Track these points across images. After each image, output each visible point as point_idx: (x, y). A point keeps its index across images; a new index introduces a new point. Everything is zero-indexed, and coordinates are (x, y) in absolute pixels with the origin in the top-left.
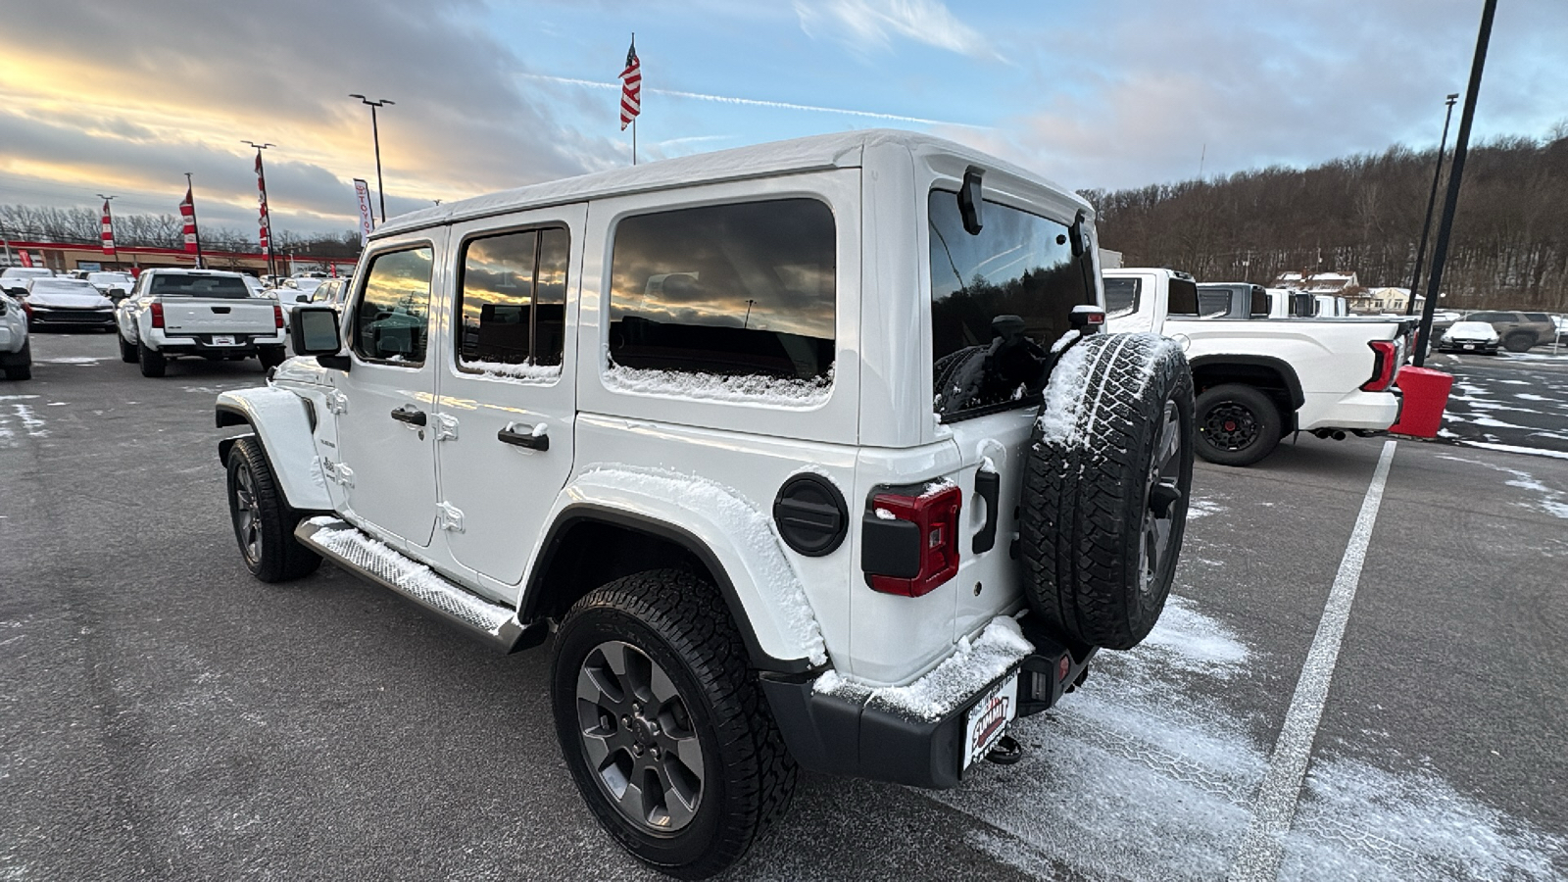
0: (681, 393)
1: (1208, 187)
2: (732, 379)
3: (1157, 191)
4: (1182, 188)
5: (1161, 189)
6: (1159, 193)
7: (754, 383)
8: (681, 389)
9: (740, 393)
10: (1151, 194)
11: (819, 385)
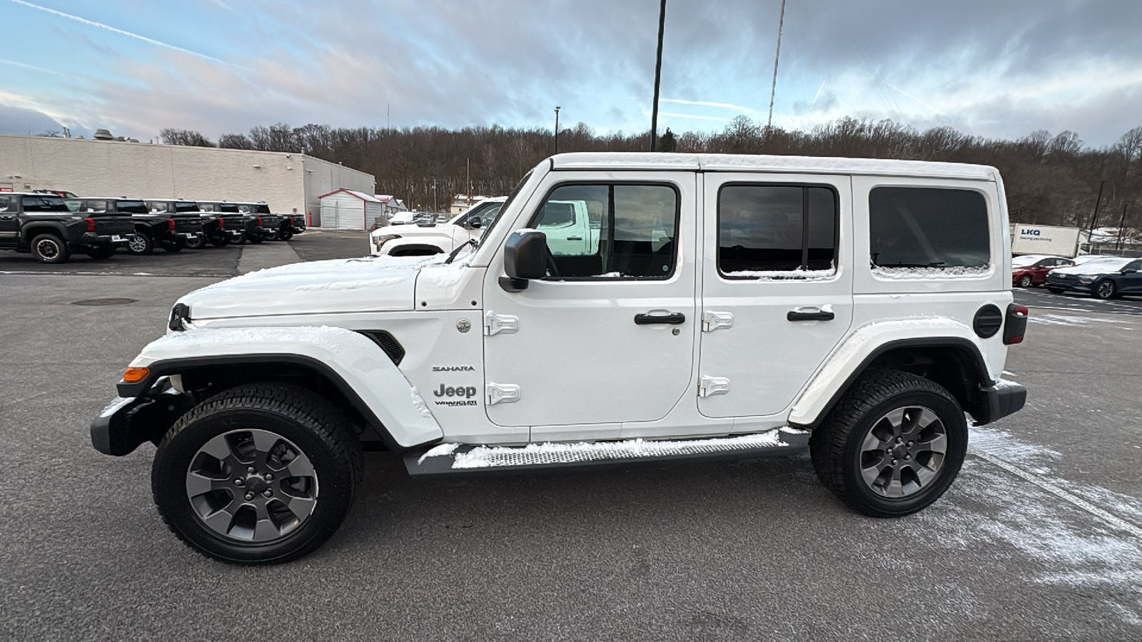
0: (921, 278)
1: (399, 134)
2: (946, 269)
3: (367, 134)
4: (383, 132)
5: (370, 132)
6: (369, 134)
7: (958, 270)
8: (921, 276)
9: (952, 275)
10: (364, 133)
11: (985, 268)
